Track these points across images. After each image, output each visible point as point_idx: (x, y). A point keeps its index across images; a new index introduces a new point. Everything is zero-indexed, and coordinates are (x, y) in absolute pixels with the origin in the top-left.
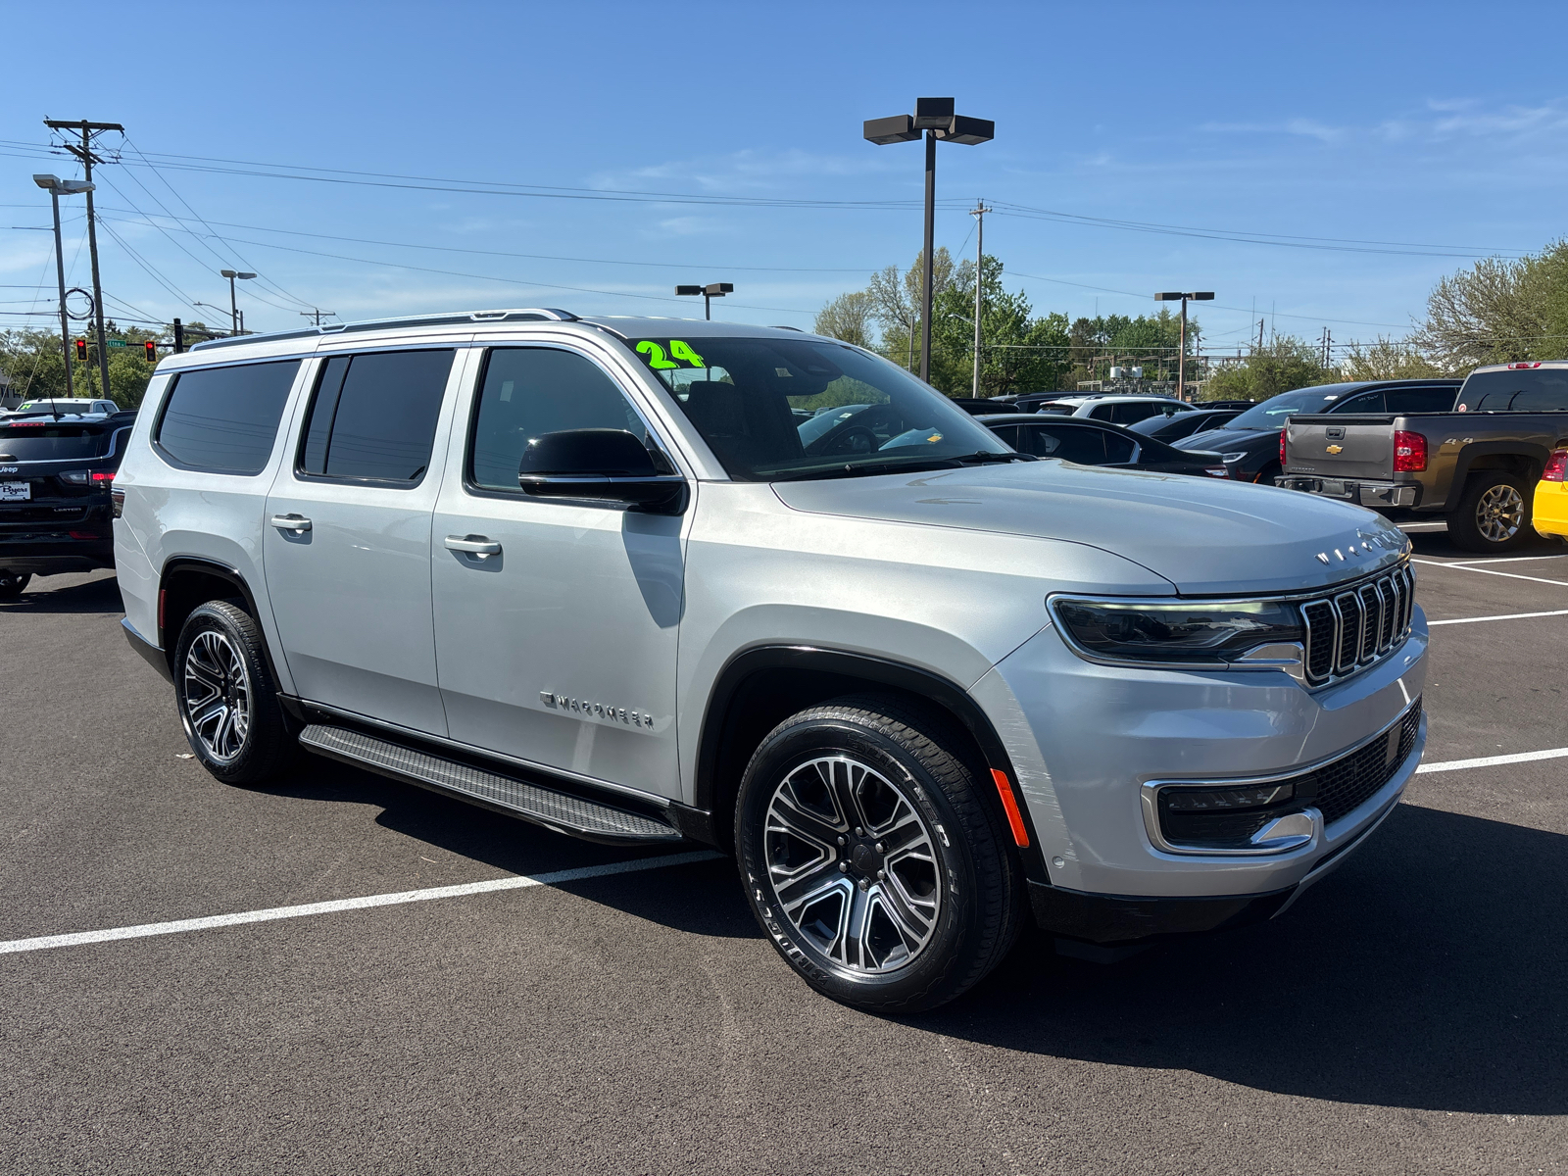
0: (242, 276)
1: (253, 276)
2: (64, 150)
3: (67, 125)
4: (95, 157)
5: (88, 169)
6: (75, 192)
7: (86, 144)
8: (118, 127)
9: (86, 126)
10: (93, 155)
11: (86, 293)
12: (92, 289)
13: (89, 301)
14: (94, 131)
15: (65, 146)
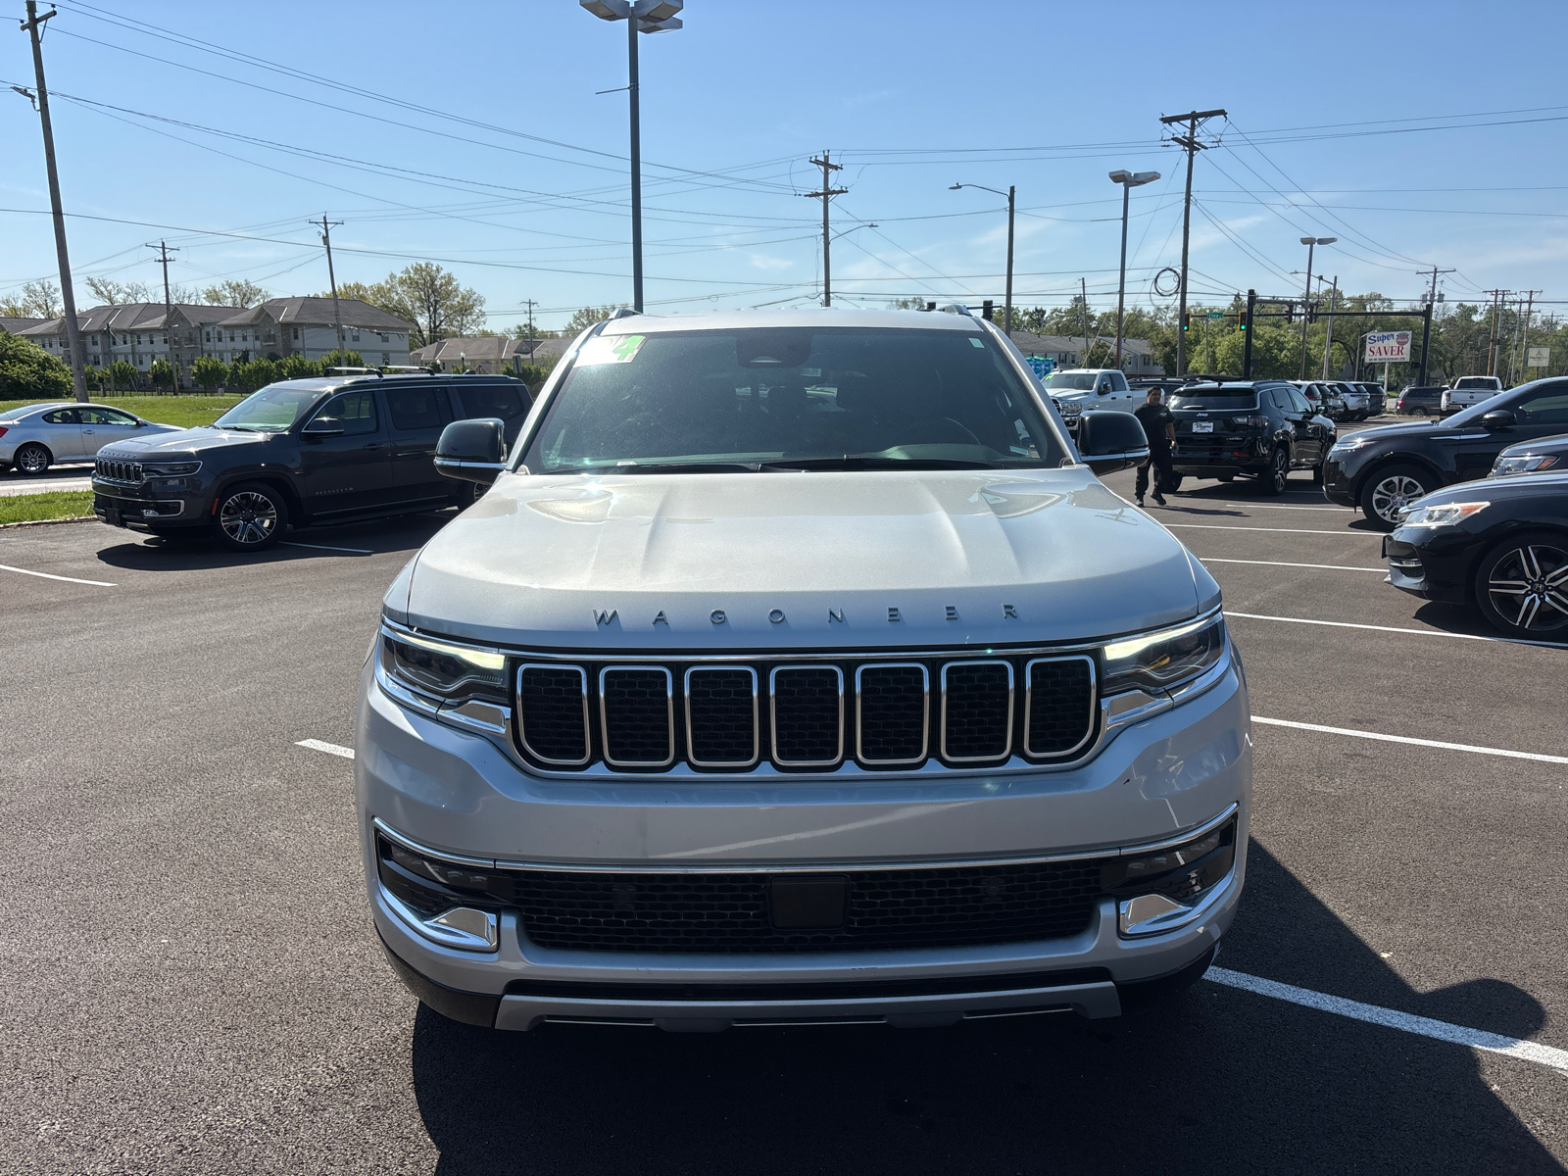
0: (1321, 242)
1: (1333, 240)
2: (1172, 143)
3: (1177, 119)
4: (1198, 144)
5: (1191, 156)
6: (1143, 183)
7: (1192, 133)
8: (1222, 112)
9: (1194, 116)
10: (1196, 143)
11: (1175, 272)
12: (1181, 267)
13: (1177, 279)
14: (1200, 120)
15: (1173, 139)
